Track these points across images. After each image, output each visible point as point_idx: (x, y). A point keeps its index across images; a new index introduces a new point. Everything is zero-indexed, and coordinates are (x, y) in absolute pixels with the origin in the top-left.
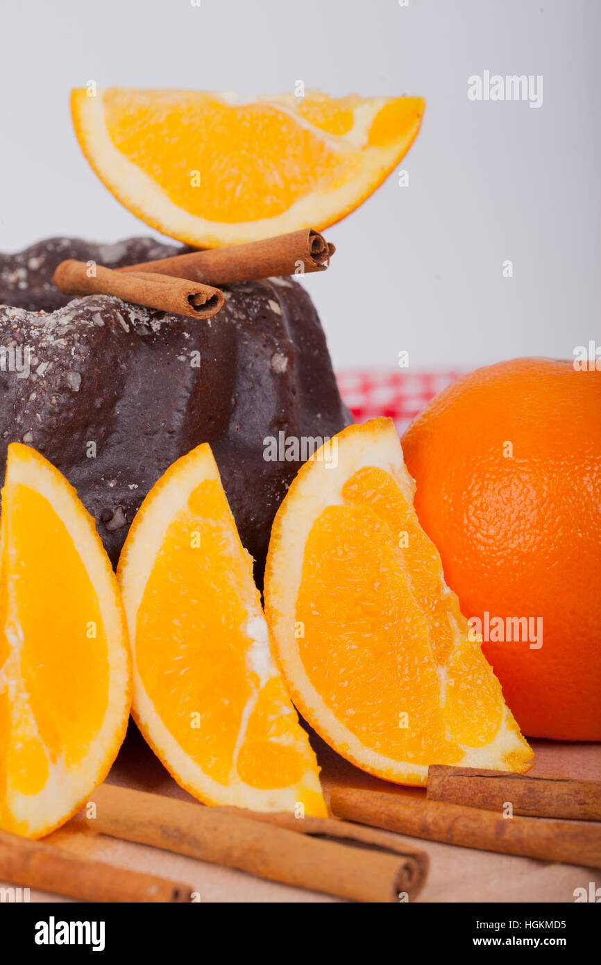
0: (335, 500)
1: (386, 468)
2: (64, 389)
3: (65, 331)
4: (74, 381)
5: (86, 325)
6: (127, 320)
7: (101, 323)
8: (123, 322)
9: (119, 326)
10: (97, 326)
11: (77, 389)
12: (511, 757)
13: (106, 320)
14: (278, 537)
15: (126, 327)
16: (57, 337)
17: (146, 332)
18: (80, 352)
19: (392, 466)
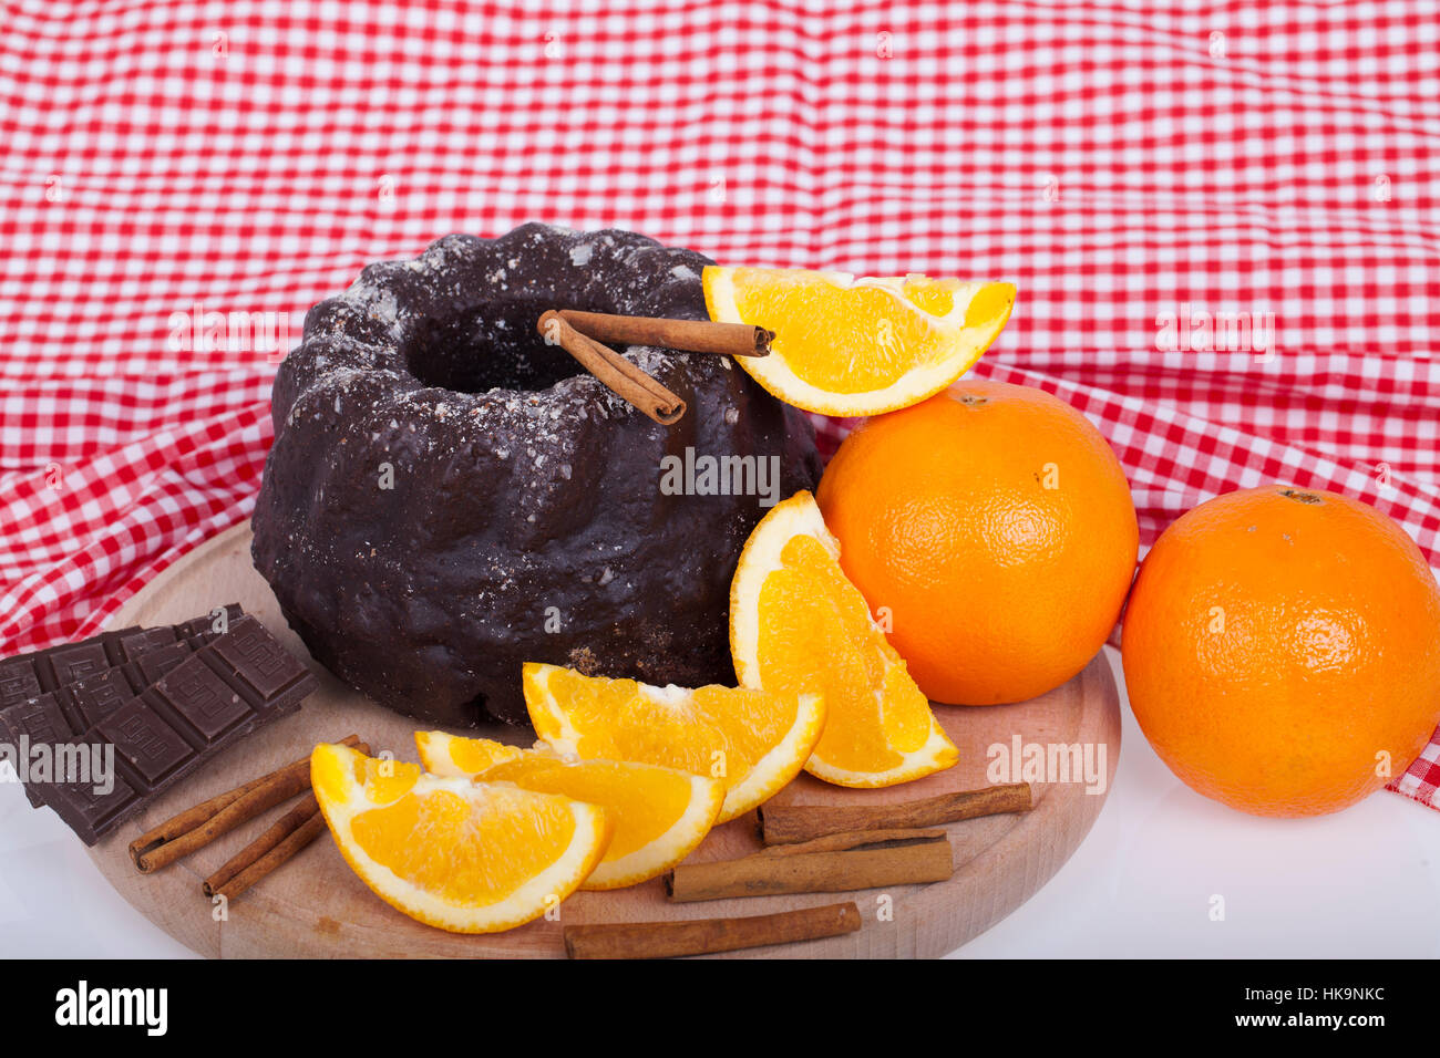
0: (777, 566)
1: (813, 534)
2: (558, 478)
3: (555, 426)
4: (567, 471)
5: (573, 420)
6: (606, 407)
7: (585, 416)
8: (602, 410)
9: (599, 415)
10: (581, 420)
11: (569, 478)
12: (941, 756)
13: (589, 412)
14: (736, 602)
15: (605, 414)
16: (550, 433)
17: (621, 415)
18: (568, 447)
19: (816, 532)
